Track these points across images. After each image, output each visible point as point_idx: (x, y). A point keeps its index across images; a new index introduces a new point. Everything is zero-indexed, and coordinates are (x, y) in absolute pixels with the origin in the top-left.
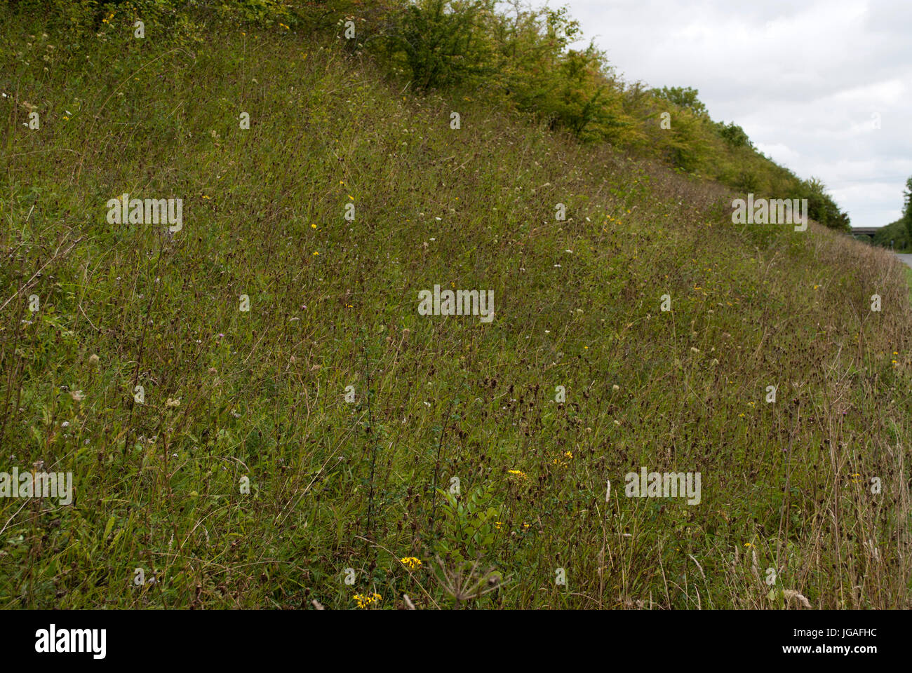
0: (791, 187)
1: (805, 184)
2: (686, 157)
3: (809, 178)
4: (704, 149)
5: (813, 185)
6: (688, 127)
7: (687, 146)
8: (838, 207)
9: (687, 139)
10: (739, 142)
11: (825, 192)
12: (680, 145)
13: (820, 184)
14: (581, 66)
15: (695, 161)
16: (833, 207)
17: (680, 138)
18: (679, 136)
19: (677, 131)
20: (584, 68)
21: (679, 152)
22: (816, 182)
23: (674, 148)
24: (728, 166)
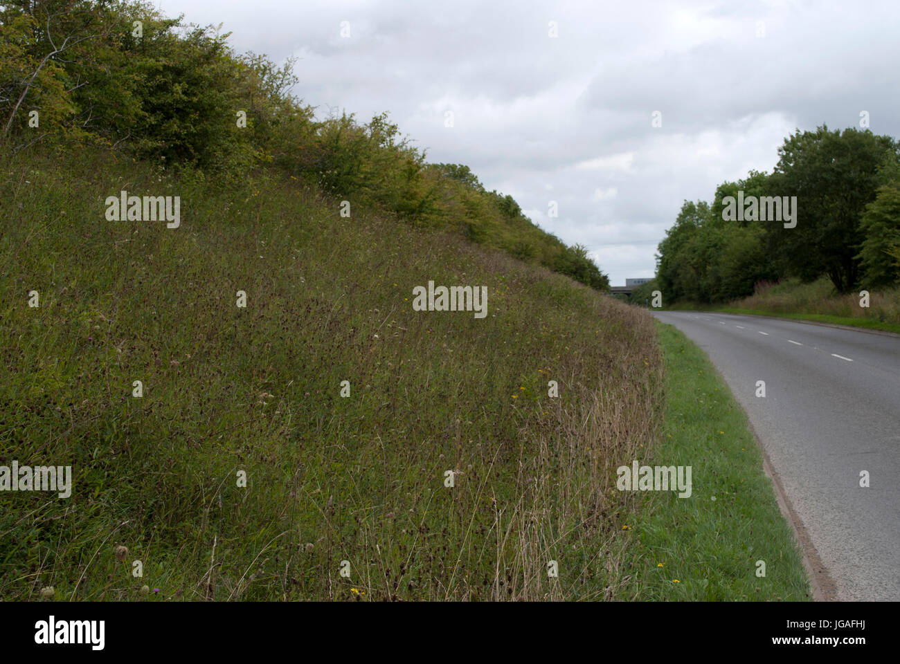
0: (559, 253)
1: (571, 250)
2: (476, 230)
3: (574, 245)
4: (491, 223)
5: (578, 250)
6: (478, 206)
7: (477, 221)
8: (599, 270)
9: (476, 216)
10: (514, 213)
11: (589, 256)
12: (472, 221)
13: (583, 250)
14: (416, 171)
15: (483, 233)
16: (595, 269)
17: (472, 215)
18: (471, 213)
19: (469, 209)
20: (418, 173)
21: (471, 227)
22: (580, 248)
23: (466, 224)
24: (507, 235)
